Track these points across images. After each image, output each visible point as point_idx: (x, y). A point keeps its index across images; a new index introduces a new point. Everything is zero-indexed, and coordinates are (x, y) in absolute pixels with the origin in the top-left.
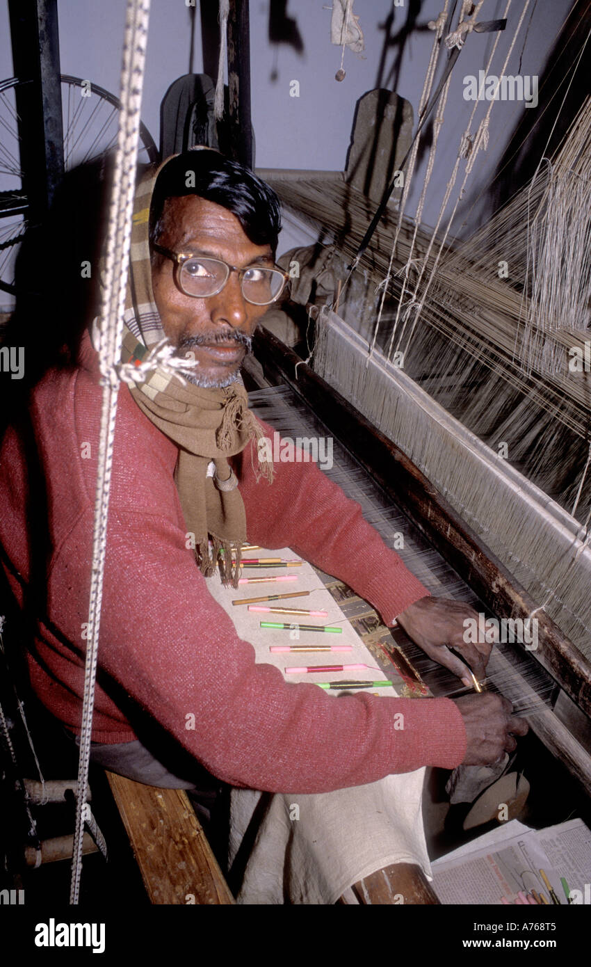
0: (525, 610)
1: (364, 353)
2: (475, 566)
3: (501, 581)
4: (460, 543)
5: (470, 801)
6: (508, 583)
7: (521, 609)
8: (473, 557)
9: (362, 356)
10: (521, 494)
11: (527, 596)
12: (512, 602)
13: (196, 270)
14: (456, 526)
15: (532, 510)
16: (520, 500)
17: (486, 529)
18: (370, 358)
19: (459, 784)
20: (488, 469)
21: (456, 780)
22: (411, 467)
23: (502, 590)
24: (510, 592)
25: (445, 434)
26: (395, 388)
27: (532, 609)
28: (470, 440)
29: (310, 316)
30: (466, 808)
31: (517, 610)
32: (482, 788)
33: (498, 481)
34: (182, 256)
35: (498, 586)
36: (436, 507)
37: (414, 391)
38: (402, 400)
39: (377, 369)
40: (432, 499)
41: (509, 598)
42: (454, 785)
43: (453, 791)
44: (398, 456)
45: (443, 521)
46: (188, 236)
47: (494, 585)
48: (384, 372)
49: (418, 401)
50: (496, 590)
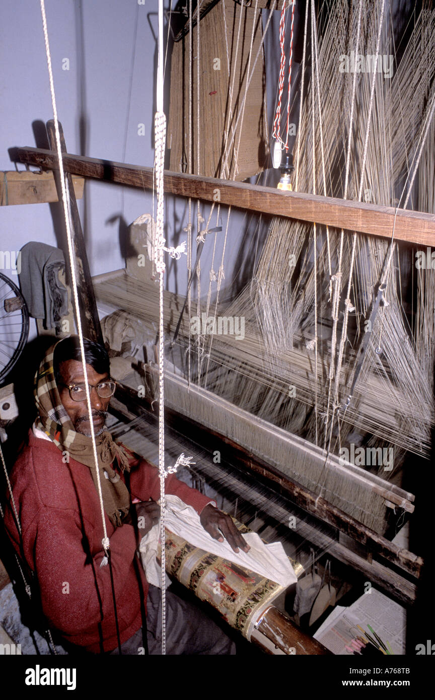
0: (313, 500)
1: (185, 386)
2: (283, 485)
3: (298, 490)
4: (272, 476)
5: (308, 611)
6: (301, 489)
7: (311, 500)
8: (281, 482)
9: (184, 388)
10: (291, 442)
11: (312, 493)
12: (306, 498)
13: (77, 389)
14: (267, 469)
15: (299, 449)
16: (291, 445)
17: (278, 463)
18: (190, 388)
19: (300, 603)
20: (271, 434)
21: (298, 602)
22: (235, 445)
23: (299, 494)
24: (304, 493)
25: (243, 421)
26: (209, 402)
27: (316, 498)
28: (257, 420)
29: (145, 370)
30: (307, 616)
31: (309, 501)
32: (313, 600)
33: (278, 439)
34: (71, 387)
35: (297, 492)
36: (255, 462)
37: (219, 401)
38: (215, 407)
39: (194, 393)
40: (251, 459)
41: (304, 496)
42: (298, 606)
43: (298, 610)
44: (227, 441)
45: (260, 469)
46: (72, 377)
47: (295, 492)
48: (199, 394)
49: (223, 406)
50: (296, 494)
